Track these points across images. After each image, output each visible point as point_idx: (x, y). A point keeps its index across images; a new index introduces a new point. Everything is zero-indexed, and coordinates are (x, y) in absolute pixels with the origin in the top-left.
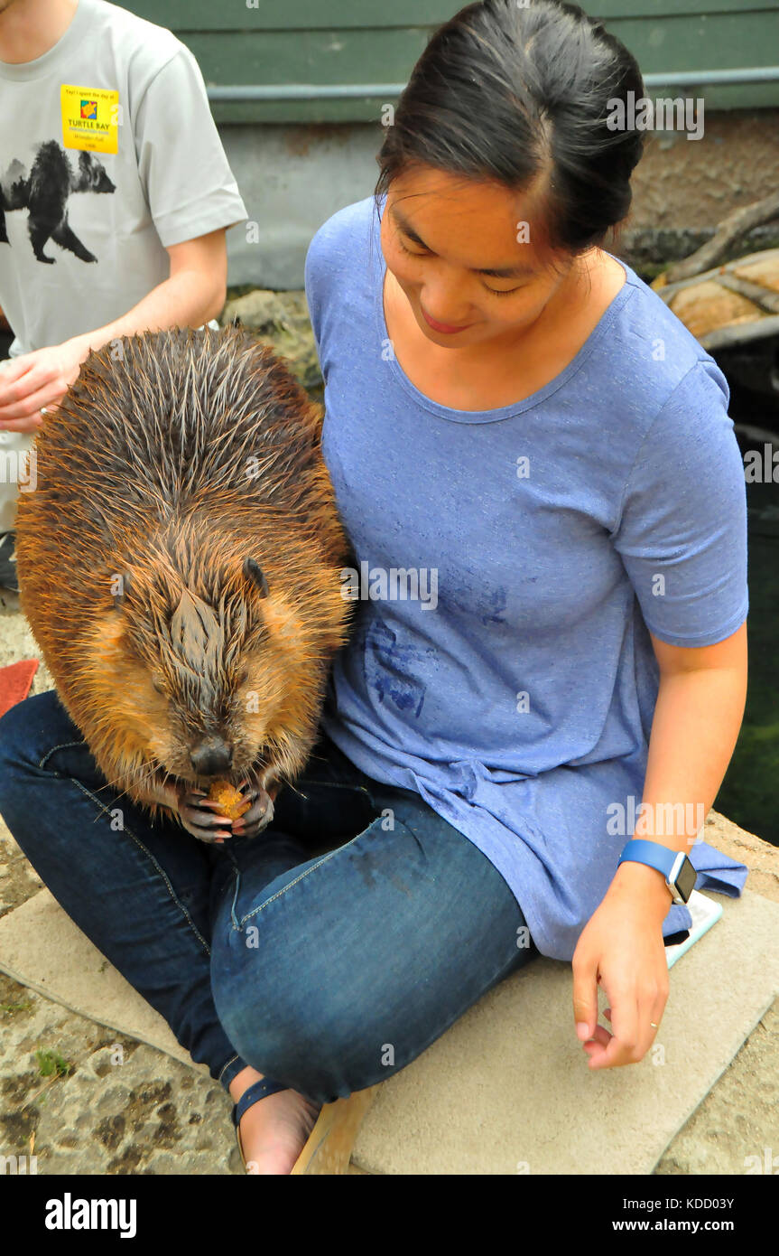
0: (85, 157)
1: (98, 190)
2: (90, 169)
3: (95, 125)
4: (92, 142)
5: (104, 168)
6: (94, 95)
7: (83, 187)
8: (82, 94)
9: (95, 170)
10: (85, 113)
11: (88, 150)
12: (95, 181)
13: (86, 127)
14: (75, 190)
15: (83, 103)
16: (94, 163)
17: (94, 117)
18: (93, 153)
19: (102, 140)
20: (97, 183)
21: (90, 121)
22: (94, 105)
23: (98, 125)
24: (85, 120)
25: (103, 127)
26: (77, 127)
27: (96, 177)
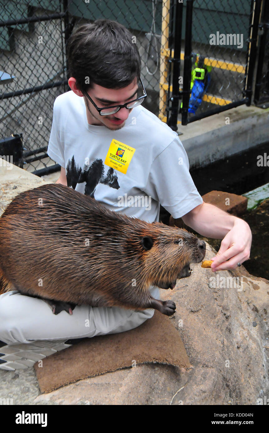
0: (111, 171)
1: (111, 185)
2: (111, 176)
3: (120, 160)
4: (117, 166)
5: (117, 177)
6: (125, 147)
7: (105, 182)
8: (120, 145)
9: (113, 177)
10: (118, 153)
11: (114, 168)
12: (111, 181)
13: (116, 159)
14: (102, 182)
15: (119, 149)
16: (114, 174)
17: (121, 156)
18: (115, 170)
19: (121, 166)
20: (112, 183)
21: (119, 157)
22: (123, 152)
23: (122, 160)
24: (117, 156)
25: (123, 161)
26: (113, 158)
27: (112, 180)
